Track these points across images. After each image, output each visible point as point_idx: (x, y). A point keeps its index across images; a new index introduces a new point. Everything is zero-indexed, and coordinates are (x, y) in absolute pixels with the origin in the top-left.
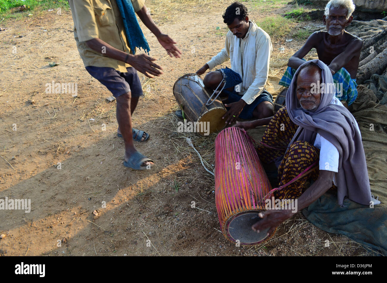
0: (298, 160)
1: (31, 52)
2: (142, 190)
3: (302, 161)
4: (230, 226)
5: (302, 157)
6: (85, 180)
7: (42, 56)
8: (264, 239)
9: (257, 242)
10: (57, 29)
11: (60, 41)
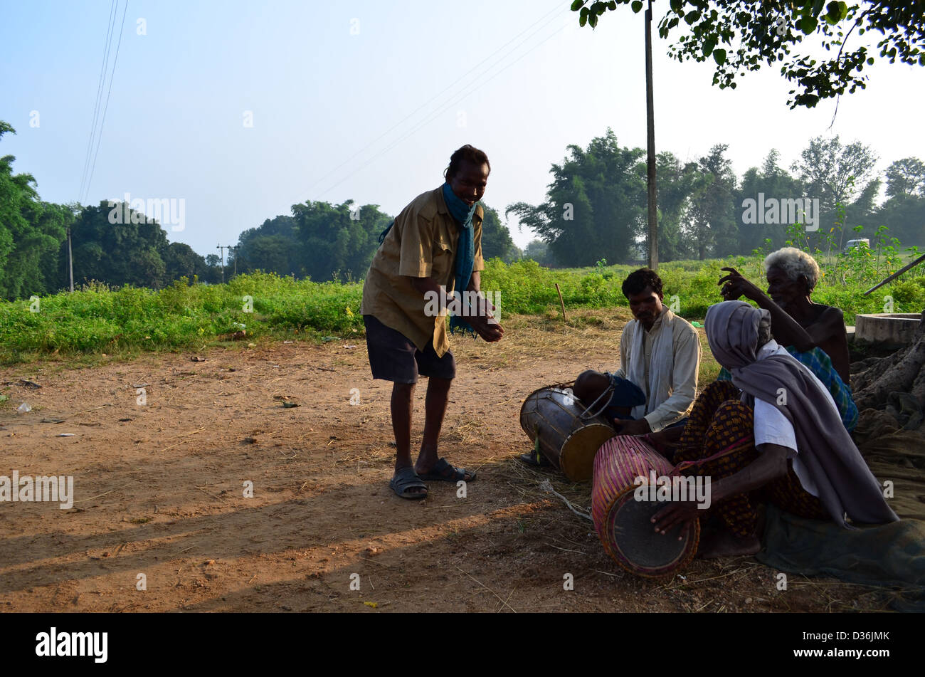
0: (728, 423)
1: (249, 390)
2: (457, 531)
3: (734, 425)
4: (616, 524)
5: (733, 417)
6: (354, 518)
7: (270, 396)
8: (678, 559)
9: (667, 566)
10: (299, 366)
11: (303, 379)
